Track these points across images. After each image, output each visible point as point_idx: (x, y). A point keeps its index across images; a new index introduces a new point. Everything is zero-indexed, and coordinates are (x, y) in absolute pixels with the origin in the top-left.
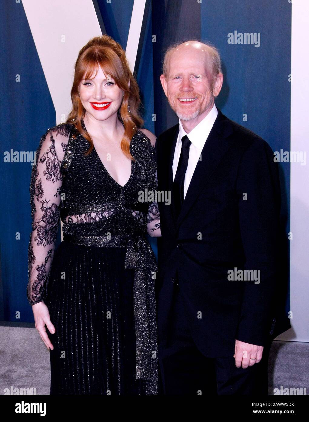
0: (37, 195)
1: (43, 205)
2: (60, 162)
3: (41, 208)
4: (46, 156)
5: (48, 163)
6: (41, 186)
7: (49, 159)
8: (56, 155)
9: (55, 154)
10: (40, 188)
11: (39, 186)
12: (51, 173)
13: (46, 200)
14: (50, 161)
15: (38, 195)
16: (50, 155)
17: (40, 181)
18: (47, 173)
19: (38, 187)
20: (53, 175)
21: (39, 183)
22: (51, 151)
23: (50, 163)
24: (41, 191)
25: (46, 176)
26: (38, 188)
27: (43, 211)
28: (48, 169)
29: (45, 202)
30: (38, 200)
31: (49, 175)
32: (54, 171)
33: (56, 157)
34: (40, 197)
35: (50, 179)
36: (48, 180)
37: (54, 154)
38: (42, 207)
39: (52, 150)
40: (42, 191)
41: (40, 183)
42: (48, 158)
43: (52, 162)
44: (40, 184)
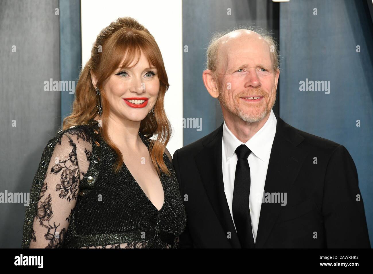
0: (41, 217)
1: (49, 231)
2: (83, 174)
3: (46, 235)
4: (62, 165)
5: (64, 174)
6: (49, 205)
7: (67, 169)
8: (77, 164)
9: (77, 162)
10: (48, 208)
11: (46, 205)
12: (68, 188)
13: (54, 225)
14: (68, 172)
15: (44, 217)
16: (69, 164)
17: (49, 198)
18: (62, 187)
19: (44, 206)
20: (69, 191)
21: (47, 200)
22: (70, 159)
23: (67, 175)
24: (48, 212)
25: (59, 192)
26: (45, 208)
27: (47, 239)
28: (63, 182)
29: (53, 226)
30: (42, 224)
31: (64, 191)
32: (72, 185)
33: (76, 167)
34: (47, 220)
35: (65, 196)
36: (62, 197)
37: (75, 163)
38: (46, 233)
39: (73, 158)
40: (51, 212)
41: (49, 200)
42: (65, 168)
43: (70, 173)
44: (49, 202)
